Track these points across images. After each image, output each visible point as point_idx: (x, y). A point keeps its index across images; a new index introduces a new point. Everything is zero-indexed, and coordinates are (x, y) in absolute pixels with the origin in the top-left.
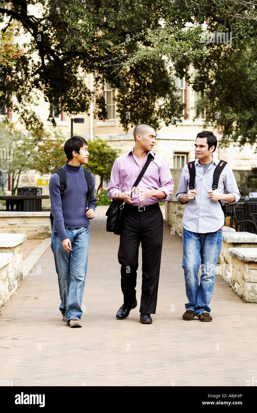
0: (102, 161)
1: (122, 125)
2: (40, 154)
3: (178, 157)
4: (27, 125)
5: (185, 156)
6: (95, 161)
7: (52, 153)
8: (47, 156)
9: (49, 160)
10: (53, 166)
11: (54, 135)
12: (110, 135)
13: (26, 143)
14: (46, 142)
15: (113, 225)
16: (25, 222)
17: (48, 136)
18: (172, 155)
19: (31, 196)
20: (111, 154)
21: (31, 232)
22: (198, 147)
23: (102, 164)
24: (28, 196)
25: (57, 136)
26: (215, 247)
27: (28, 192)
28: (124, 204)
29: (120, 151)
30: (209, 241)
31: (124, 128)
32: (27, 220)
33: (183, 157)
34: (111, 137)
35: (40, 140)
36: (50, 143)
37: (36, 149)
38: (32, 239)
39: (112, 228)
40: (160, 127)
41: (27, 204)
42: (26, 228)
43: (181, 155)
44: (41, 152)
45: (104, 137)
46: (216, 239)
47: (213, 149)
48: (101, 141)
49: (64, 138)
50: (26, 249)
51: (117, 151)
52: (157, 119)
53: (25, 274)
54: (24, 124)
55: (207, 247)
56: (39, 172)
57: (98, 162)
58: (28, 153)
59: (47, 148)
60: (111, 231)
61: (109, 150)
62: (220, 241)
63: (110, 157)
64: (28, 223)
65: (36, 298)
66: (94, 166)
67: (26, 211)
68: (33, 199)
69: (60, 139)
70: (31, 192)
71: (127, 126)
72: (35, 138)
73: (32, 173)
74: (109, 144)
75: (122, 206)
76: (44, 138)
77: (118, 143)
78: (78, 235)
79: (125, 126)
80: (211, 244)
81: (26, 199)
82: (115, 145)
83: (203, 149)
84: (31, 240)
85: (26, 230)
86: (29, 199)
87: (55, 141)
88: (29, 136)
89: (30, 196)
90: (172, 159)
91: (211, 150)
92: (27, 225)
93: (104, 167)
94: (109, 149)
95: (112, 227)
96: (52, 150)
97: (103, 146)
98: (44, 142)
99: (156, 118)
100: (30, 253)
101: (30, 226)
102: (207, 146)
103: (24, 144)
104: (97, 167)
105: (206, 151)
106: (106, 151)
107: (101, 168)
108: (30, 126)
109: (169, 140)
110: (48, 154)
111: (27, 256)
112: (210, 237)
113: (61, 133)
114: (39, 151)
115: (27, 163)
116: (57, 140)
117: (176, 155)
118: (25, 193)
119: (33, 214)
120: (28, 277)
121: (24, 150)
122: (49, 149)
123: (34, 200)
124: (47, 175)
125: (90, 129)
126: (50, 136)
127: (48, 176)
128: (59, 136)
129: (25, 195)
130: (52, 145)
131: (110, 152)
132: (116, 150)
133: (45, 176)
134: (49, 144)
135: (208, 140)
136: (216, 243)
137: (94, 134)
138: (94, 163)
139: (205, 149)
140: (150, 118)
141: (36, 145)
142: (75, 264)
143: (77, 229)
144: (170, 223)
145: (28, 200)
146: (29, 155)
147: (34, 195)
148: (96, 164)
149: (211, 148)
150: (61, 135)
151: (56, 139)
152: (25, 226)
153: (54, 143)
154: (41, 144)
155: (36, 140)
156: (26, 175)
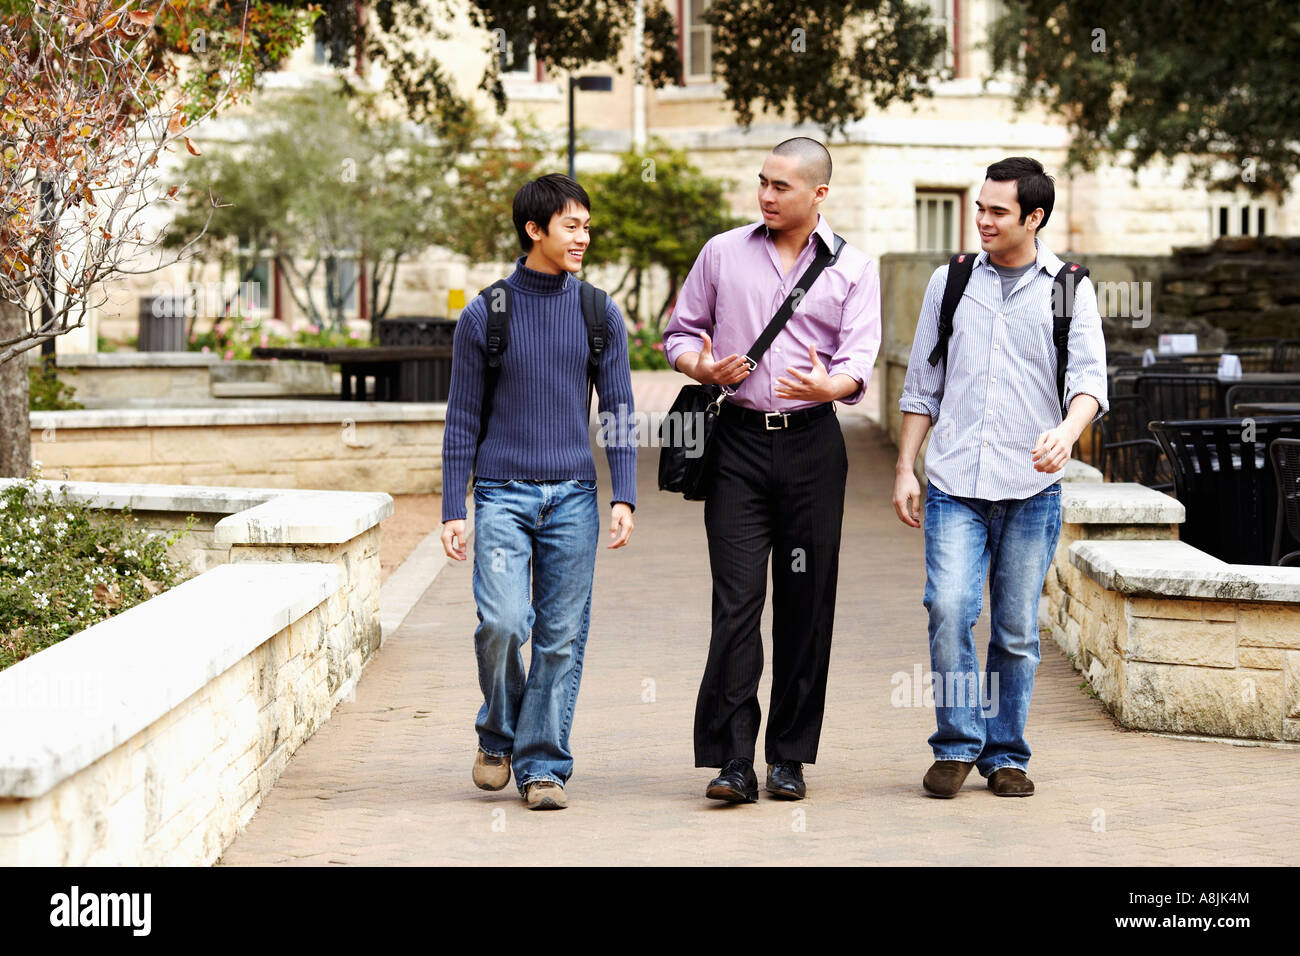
0: (674, 218)
1: (730, 104)
2: (465, 196)
3: (932, 204)
4: (412, 103)
5: (955, 199)
6: (651, 218)
7: (505, 191)
8: (489, 202)
9: (496, 215)
10: (508, 237)
11: (511, 131)
12: (703, 129)
13: (419, 160)
14: (483, 155)
15: (683, 470)
16: (402, 437)
17: (490, 136)
18: (911, 196)
19: (426, 348)
20: (704, 194)
21: (421, 473)
22: (987, 212)
23: (674, 231)
24: (415, 347)
25: (521, 136)
26: (1040, 544)
27: (416, 335)
28: (720, 399)
29: (734, 185)
30: (1021, 527)
31: (736, 114)
32: (409, 432)
33: (948, 205)
34: (704, 137)
35: (463, 147)
36: (498, 161)
37: (452, 178)
38: (425, 495)
39: (679, 480)
40: (859, 113)
41: (412, 375)
42: (405, 460)
43: (941, 198)
44: (468, 190)
45: (680, 136)
46: (1045, 519)
47: (1039, 221)
48: (668, 152)
49: (544, 142)
50: (403, 534)
51: (725, 186)
52: (848, 85)
53: (389, 625)
54: (403, 99)
55: (1015, 545)
56: (461, 257)
57: (661, 223)
58: (425, 192)
59: (486, 174)
60: (673, 489)
61: (694, 182)
62: (1055, 524)
63: (697, 207)
64: (411, 442)
65: (420, 714)
66: (647, 236)
67: (409, 400)
68: (431, 360)
69: (531, 144)
70: (426, 335)
71: (748, 107)
72: (446, 141)
73: (440, 261)
74: (696, 160)
75: (715, 408)
76: (479, 143)
77: (728, 158)
78: (556, 502)
79: (743, 106)
80: (1029, 534)
81: (410, 360)
82: (718, 165)
83: (1004, 222)
84: (422, 500)
85: (405, 465)
86: (421, 360)
87: (514, 151)
88: (425, 137)
89: (421, 348)
90: (912, 212)
91: (1032, 223)
92: (410, 449)
93: (681, 239)
94: (697, 178)
95: (677, 477)
96: (505, 182)
97: (676, 168)
98: (478, 157)
99: (846, 81)
100: (415, 547)
101: (417, 453)
102: (1016, 210)
103: (411, 164)
104: (654, 239)
105: (1011, 227)
106: (686, 187)
107: (669, 244)
108: (420, 108)
109: (899, 146)
110: (493, 197)
111: (405, 560)
112: (1025, 514)
113: (534, 126)
114: (462, 184)
115: (421, 227)
116: (524, 150)
117: (925, 197)
118: (406, 338)
119: (430, 413)
120: (399, 634)
121: (412, 183)
122: (495, 178)
123: (437, 364)
124: (489, 265)
125: (632, 111)
126: (499, 136)
127: (492, 271)
128: (530, 137)
129: (403, 347)
130: (507, 165)
131: (699, 187)
132: (720, 181)
133: (483, 271)
134: (495, 163)
135: (1019, 190)
136: (1044, 532)
137: (648, 125)
138: (644, 224)
139: (1007, 222)
140: (824, 82)
141: (451, 165)
142: (549, 607)
143: (552, 482)
144: (893, 437)
145: (416, 365)
146: (427, 201)
147: (434, 343)
148: (653, 230)
149: (1029, 218)
150: (536, 133)
151: (517, 145)
152: (402, 450)
153: (512, 157)
154: (467, 160)
155: (447, 150)
156: (417, 267)
